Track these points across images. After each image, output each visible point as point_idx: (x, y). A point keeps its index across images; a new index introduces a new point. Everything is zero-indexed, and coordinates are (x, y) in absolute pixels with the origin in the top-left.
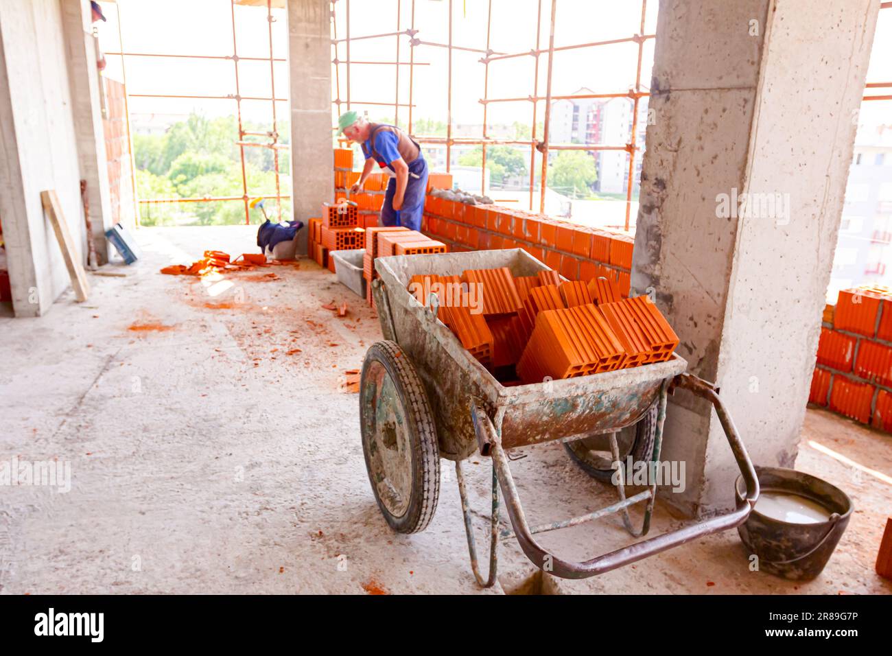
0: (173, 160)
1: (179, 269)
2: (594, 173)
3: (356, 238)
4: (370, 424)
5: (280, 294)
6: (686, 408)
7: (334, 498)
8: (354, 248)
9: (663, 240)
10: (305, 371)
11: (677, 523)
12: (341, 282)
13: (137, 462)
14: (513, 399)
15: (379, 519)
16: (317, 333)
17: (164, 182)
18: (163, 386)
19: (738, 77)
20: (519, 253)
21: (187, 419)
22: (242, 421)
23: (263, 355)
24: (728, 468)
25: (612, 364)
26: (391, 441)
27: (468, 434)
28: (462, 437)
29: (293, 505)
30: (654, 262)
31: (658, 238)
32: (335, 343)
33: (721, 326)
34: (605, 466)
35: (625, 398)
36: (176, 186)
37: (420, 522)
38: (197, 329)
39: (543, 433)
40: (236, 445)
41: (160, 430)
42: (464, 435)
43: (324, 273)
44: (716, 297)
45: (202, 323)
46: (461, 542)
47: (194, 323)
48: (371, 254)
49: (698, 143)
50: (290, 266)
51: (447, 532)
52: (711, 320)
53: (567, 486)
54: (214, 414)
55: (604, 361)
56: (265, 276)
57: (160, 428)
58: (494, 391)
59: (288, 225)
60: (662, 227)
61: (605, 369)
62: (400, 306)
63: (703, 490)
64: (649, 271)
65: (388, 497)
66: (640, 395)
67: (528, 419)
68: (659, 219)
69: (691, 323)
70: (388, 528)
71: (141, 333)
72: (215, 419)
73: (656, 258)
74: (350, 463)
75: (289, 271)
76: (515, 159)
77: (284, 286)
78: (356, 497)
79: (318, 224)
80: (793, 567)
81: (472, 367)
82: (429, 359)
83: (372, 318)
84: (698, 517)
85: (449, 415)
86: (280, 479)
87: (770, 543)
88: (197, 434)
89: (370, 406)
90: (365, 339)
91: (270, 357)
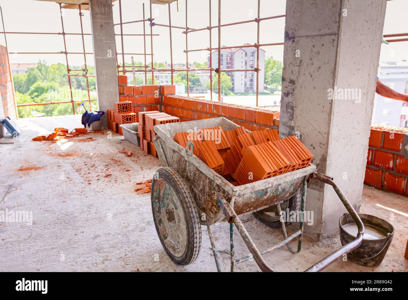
0: (31, 86)
1: (42, 138)
2: (231, 84)
3: (132, 118)
4: (157, 210)
5: (96, 147)
6: (311, 188)
7: (141, 250)
8: (131, 123)
9: (295, 109)
10: (115, 185)
11: (311, 244)
12: (126, 140)
13: (31, 241)
14: (240, 192)
15: (167, 259)
16: (118, 165)
17: (27, 97)
18: (41, 199)
19: (329, 29)
20: (223, 119)
21: (56, 215)
22: (86, 214)
23: (92, 178)
24: (332, 215)
25: (284, 170)
26: (171, 218)
27: (214, 212)
28: (211, 213)
29: (120, 256)
30: (291, 120)
31: (292, 108)
32: (129, 169)
33: (327, 148)
34: (272, 220)
35: (288, 187)
36: (33, 98)
37: (192, 259)
38: (55, 168)
39: (251, 207)
40: (85, 227)
41: (42, 223)
42: (212, 212)
43: (117, 136)
44: (324, 135)
45: (58, 165)
46: (211, 266)
47: (53, 165)
48: (142, 125)
49: (310, 62)
50: (99, 133)
51: (203, 261)
52: (322, 145)
53: (256, 231)
54: (71, 212)
55: (281, 169)
56: (87, 139)
57: (42, 221)
58: (230, 189)
59: (97, 113)
60: (294, 103)
61: (281, 173)
62: (171, 149)
63: (322, 227)
64: (288, 124)
65: (171, 247)
66: (295, 184)
67: (245, 201)
68: (293, 99)
69: (312, 148)
70: (172, 263)
71: (26, 172)
72: (72, 214)
73: (292, 118)
74: (146, 231)
75: (99, 136)
76: (196, 79)
77: (98, 143)
78: (153, 248)
79: (112, 112)
80: (371, 261)
81: (215, 177)
82: (189, 175)
83: (144, 156)
84: (320, 240)
85: (203, 202)
86: (111, 243)
87: (360, 250)
88: (63, 223)
89: (157, 201)
90: (143, 166)
91: (96, 179)
